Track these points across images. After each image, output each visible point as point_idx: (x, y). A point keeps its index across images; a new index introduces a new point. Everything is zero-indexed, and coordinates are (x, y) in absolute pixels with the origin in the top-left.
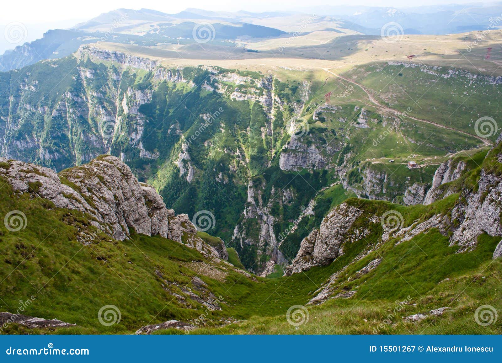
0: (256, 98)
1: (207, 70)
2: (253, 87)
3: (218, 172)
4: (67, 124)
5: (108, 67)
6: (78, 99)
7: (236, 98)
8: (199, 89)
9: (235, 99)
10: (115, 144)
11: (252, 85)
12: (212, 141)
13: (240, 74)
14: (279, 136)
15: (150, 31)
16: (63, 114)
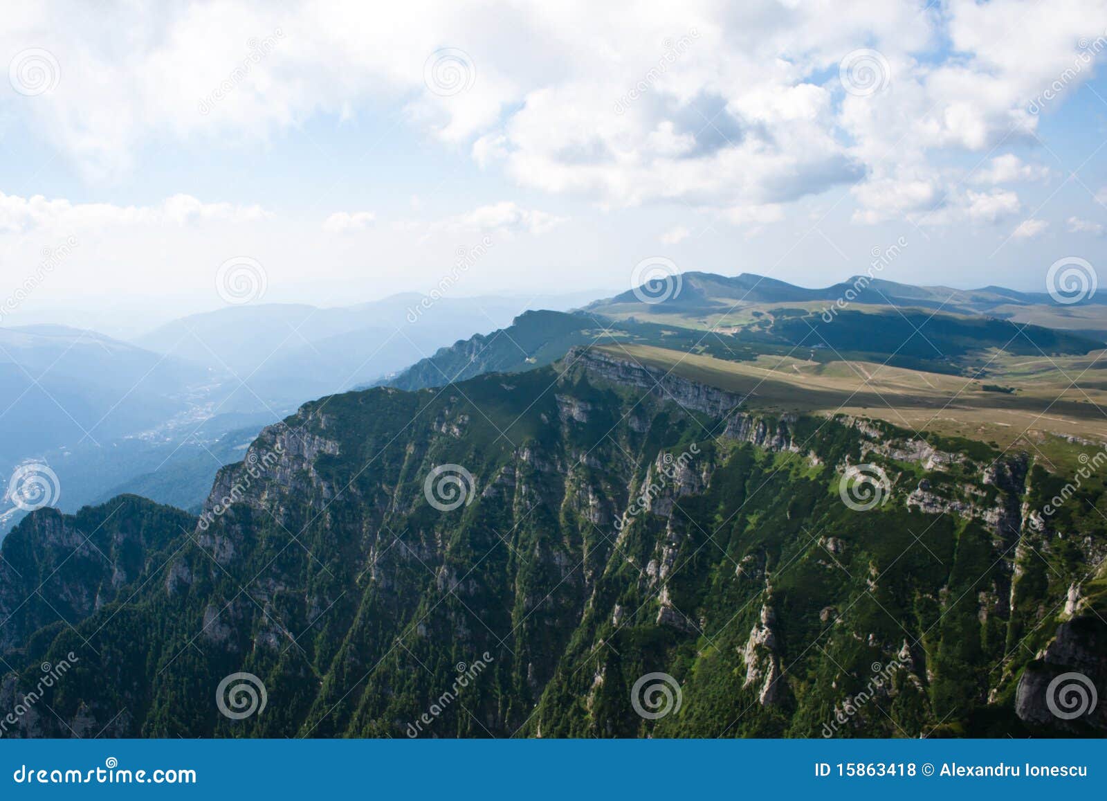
0: (975, 512)
1: (854, 426)
2: (971, 481)
3: (843, 694)
4: (511, 518)
5: (622, 401)
6: (544, 466)
7: (921, 505)
8: (829, 473)
9: (915, 508)
10: (608, 581)
11: (967, 476)
12: (840, 609)
13: (940, 444)
14: (1032, 622)
15: (750, 326)
16: (505, 494)
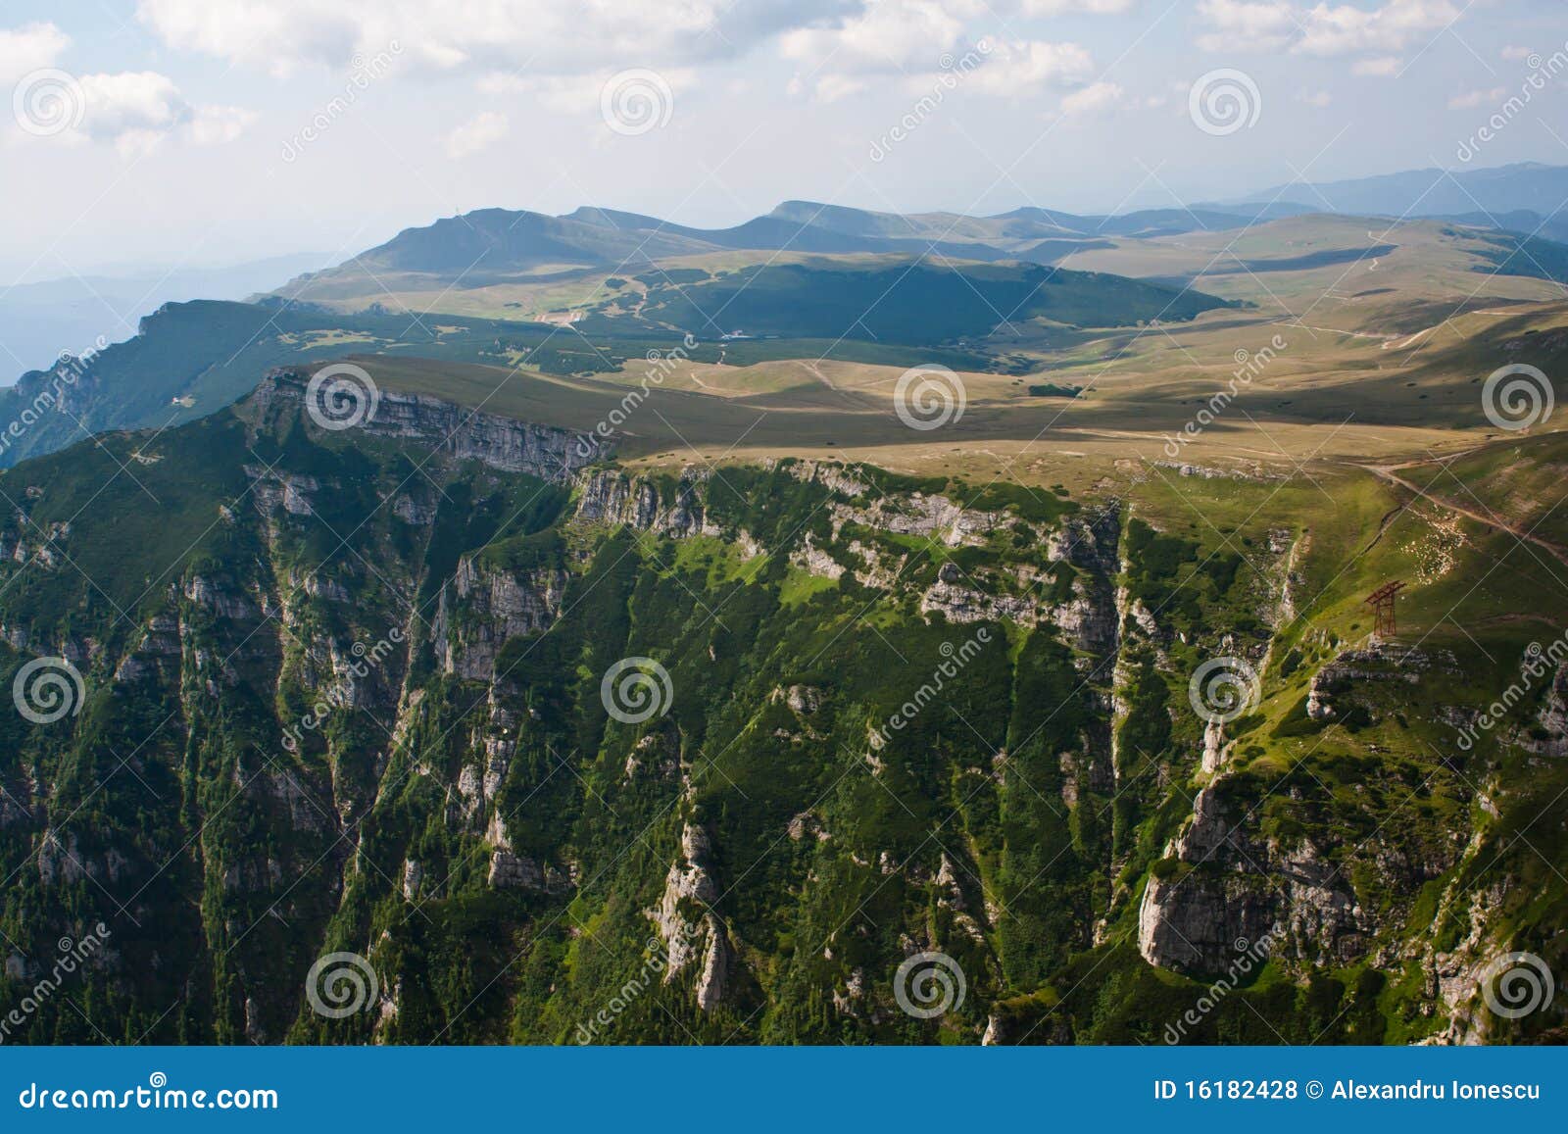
0: (1039, 612)
1: (815, 479)
2: (1028, 559)
3: (846, 969)
4: (180, 717)
5: (378, 466)
6: (234, 608)
7: (947, 610)
8: (779, 568)
9: (937, 617)
10: (385, 816)
11: (1021, 551)
12: (824, 817)
13: (968, 497)
14: (1150, 795)
15: (603, 306)
16: (163, 671)
